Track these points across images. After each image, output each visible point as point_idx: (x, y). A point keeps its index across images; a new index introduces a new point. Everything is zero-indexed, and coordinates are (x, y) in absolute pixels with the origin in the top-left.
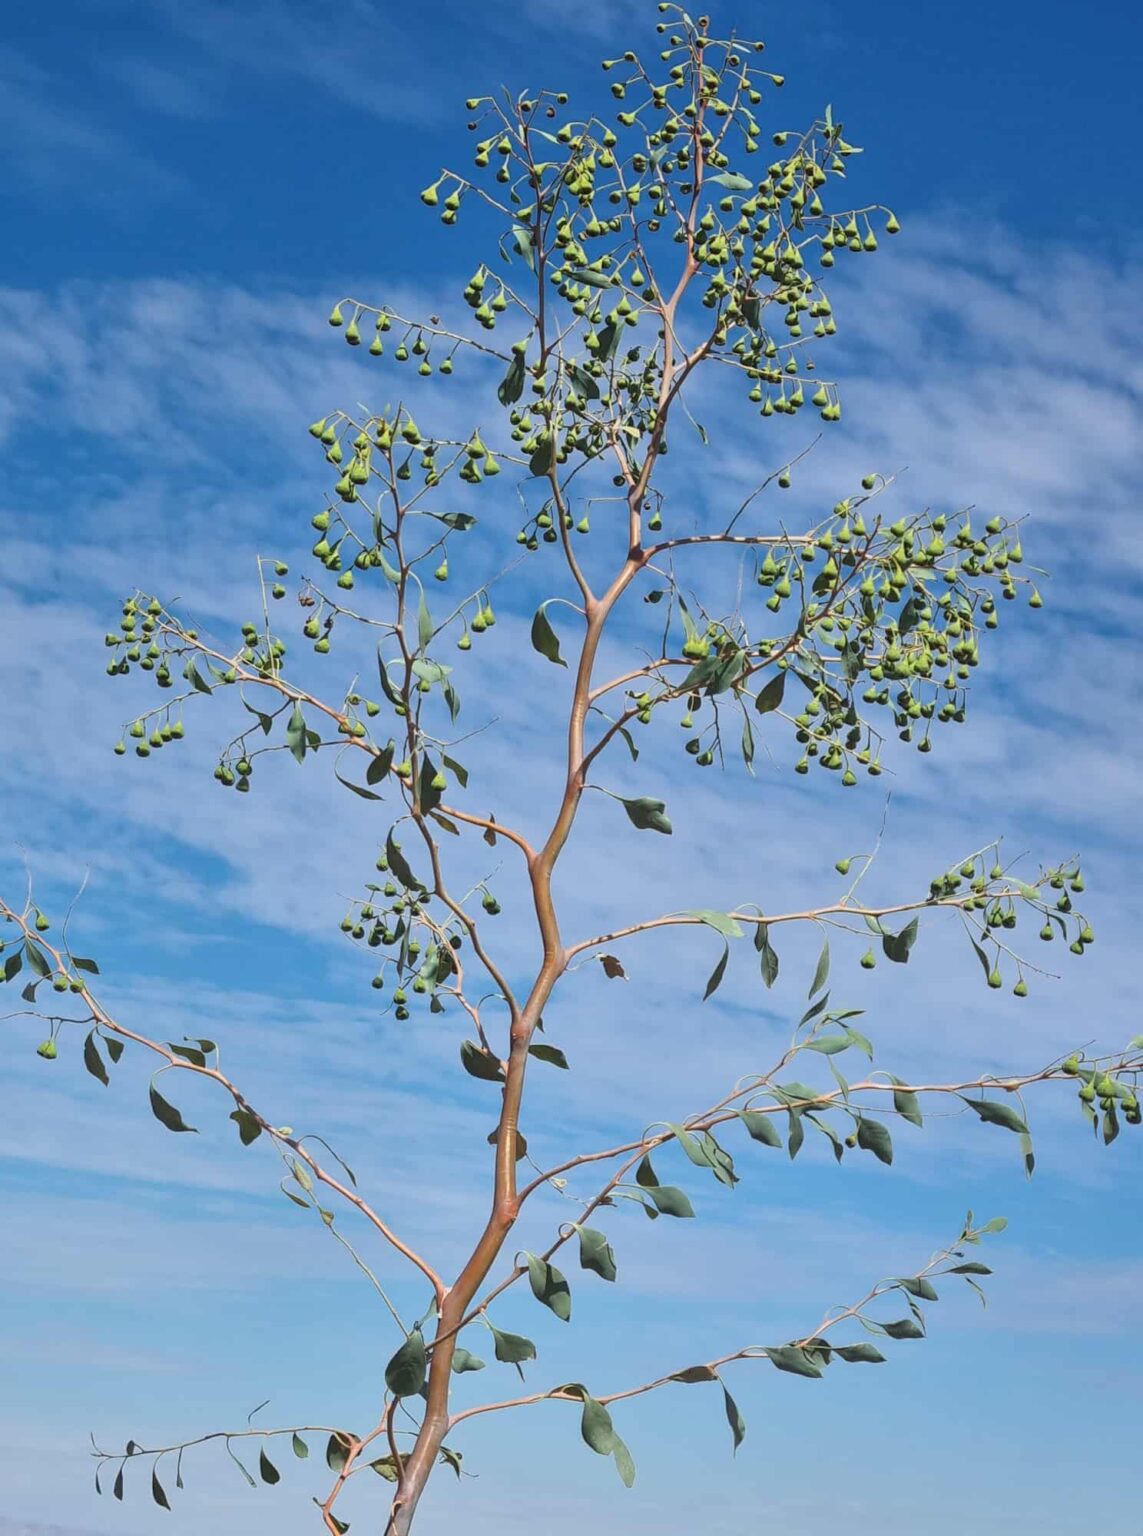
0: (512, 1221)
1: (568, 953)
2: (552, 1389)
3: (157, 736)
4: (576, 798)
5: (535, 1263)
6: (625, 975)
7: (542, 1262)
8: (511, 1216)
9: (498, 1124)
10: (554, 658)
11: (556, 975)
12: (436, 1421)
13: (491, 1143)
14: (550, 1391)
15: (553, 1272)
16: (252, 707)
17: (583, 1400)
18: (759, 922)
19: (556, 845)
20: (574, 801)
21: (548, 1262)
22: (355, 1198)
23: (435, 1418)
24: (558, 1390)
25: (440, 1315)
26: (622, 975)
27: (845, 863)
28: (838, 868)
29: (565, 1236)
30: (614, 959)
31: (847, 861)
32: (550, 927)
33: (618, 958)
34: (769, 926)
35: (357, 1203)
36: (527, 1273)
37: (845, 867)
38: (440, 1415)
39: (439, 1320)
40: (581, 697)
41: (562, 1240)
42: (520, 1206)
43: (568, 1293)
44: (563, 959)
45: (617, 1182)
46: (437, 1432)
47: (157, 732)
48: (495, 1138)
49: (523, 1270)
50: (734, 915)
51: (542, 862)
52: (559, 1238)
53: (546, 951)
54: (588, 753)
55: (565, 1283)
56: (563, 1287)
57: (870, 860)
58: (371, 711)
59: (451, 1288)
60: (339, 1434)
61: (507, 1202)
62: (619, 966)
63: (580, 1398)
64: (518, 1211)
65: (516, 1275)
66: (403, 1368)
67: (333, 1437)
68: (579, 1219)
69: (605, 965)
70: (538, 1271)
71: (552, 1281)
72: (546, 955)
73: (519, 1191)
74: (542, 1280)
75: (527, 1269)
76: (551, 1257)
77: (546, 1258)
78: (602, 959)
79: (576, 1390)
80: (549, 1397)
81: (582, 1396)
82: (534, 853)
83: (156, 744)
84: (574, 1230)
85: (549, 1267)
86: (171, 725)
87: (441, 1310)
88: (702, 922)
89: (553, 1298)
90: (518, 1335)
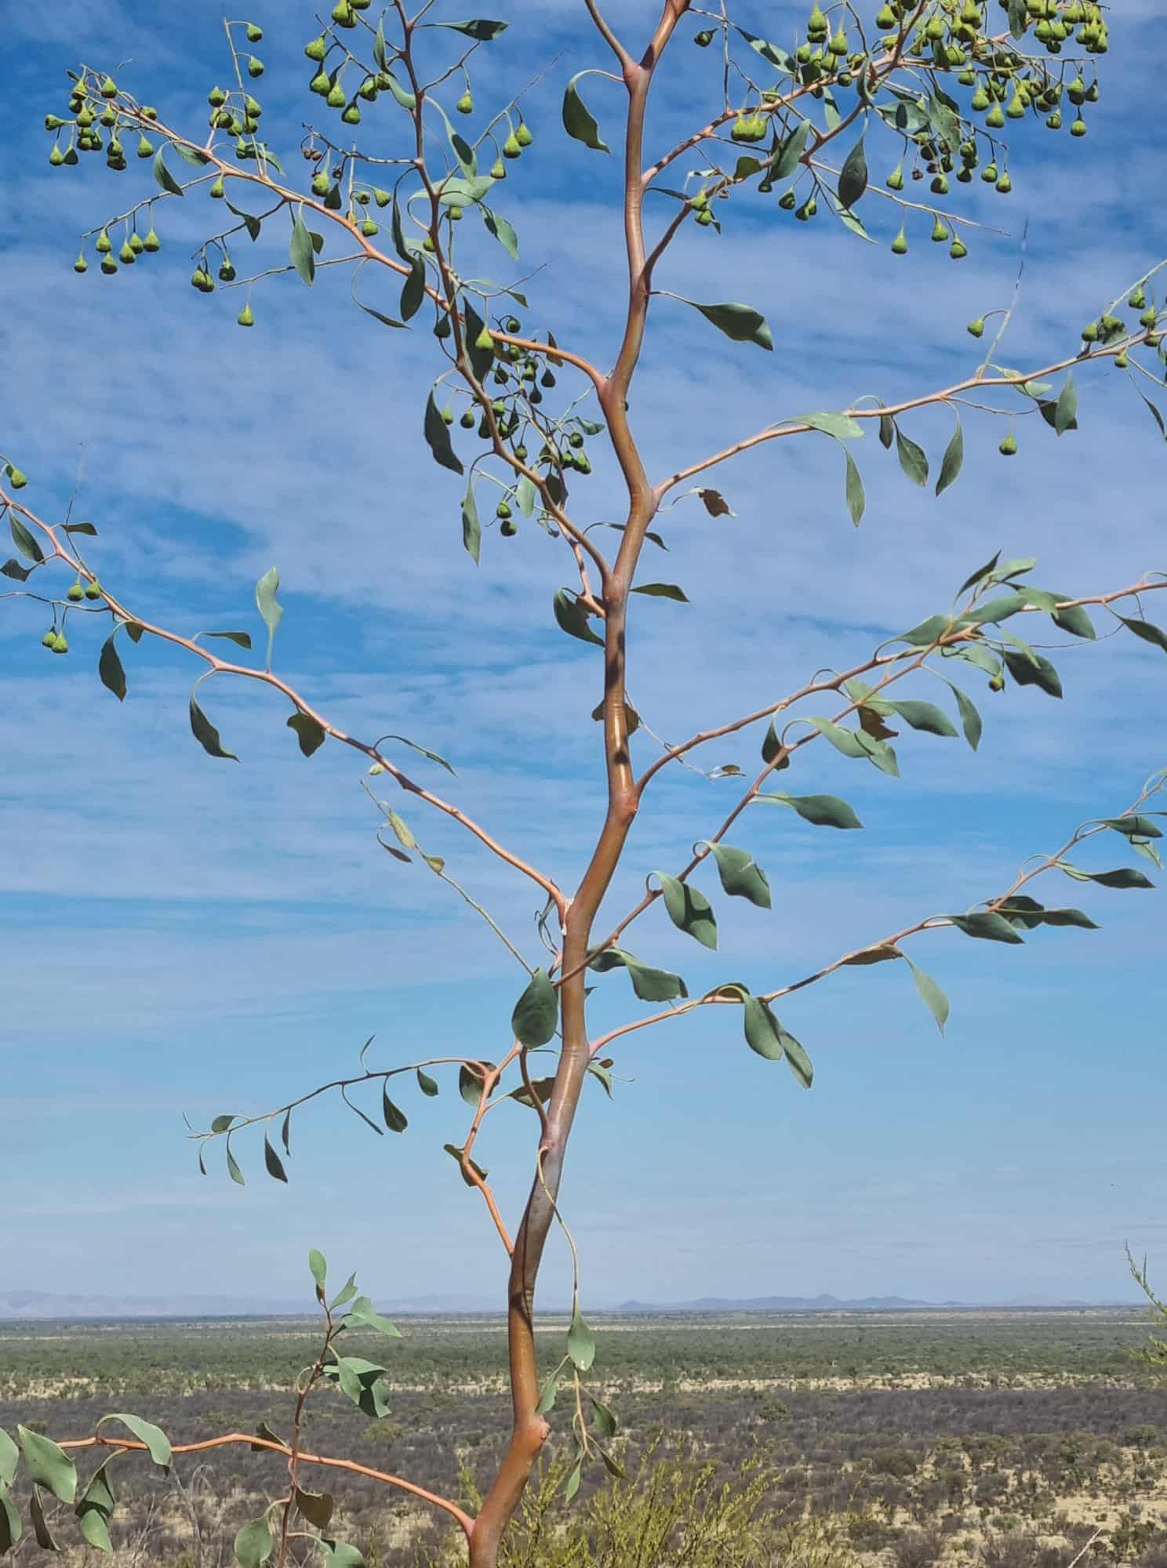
0: (632, 815)
1: (658, 491)
2: (706, 994)
3: (126, 250)
4: (643, 308)
5: (668, 882)
6: (730, 511)
7: (678, 882)
8: (632, 808)
9: (603, 698)
10: (593, 144)
11: (647, 519)
12: (576, 1051)
13: (596, 720)
14: (703, 996)
15: (692, 895)
16: (237, 209)
17: (742, 1001)
18: (881, 415)
19: (626, 369)
20: (641, 313)
21: (685, 882)
22: (449, 808)
23: (574, 1048)
24: (713, 994)
25: (564, 932)
26: (726, 512)
27: (978, 324)
28: (970, 330)
29: (701, 855)
30: (713, 492)
31: (980, 321)
32: (633, 467)
33: (719, 491)
34: (895, 417)
35: (454, 814)
36: (661, 896)
37: (978, 330)
38: (579, 1043)
39: (564, 937)
40: (633, 182)
41: (698, 859)
42: (639, 796)
43: (713, 922)
44: (653, 498)
45: (756, 792)
46: (578, 1063)
47: (126, 245)
48: (600, 713)
49: (655, 894)
50: (848, 412)
51: (613, 390)
52: (694, 857)
53: (631, 494)
54: (650, 253)
55: (709, 910)
56: (707, 915)
57: (1008, 315)
58: (381, 201)
59: (573, 899)
60: (468, 1064)
61: (624, 793)
62: (722, 500)
63: (738, 1000)
64: (638, 802)
65: (648, 900)
66: (530, 1013)
67: (463, 1069)
68: (714, 837)
69: (705, 501)
70: (674, 893)
71: (691, 906)
72: (632, 498)
73: (637, 780)
74: (680, 905)
75: (661, 892)
76: (688, 876)
77: (682, 878)
78: (701, 495)
79: (730, 992)
80: (702, 1003)
81: (740, 996)
82: (603, 378)
83: (128, 260)
84: (709, 850)
85: (686, 888)
86: (142, 237)
87: (565, 926)
88: (812, 428)
89: (695, 924)
90: (659, 969)
